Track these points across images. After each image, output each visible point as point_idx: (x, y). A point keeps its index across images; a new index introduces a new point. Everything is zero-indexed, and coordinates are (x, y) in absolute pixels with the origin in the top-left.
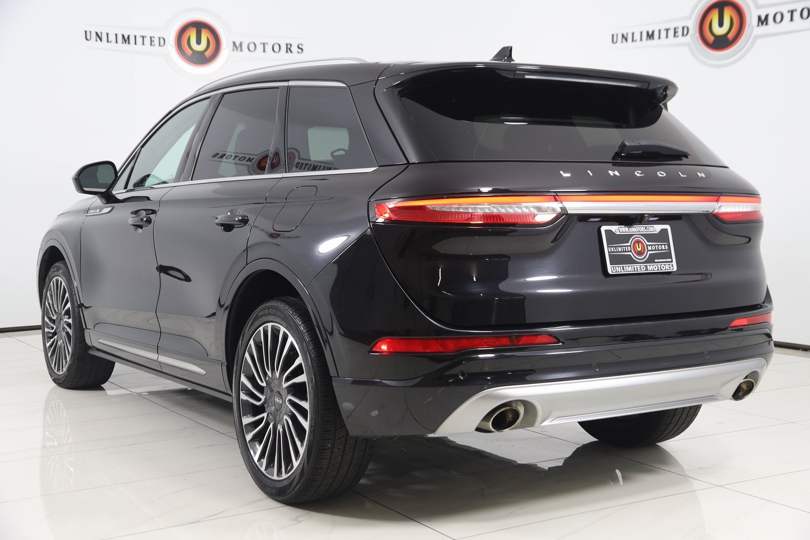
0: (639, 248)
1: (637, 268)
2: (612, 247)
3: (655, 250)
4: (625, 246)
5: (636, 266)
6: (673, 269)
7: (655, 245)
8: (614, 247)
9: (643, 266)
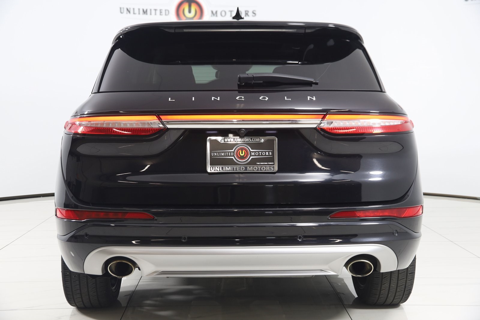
0: (242, 153)
1: (236, 168)
2: (215, 152)
3: (259, 155)
4: (228, 152)
5: (235, 167)
6: (274, 170)
7: (258, 152)
8: (217, 152)
9: (242, 167)
